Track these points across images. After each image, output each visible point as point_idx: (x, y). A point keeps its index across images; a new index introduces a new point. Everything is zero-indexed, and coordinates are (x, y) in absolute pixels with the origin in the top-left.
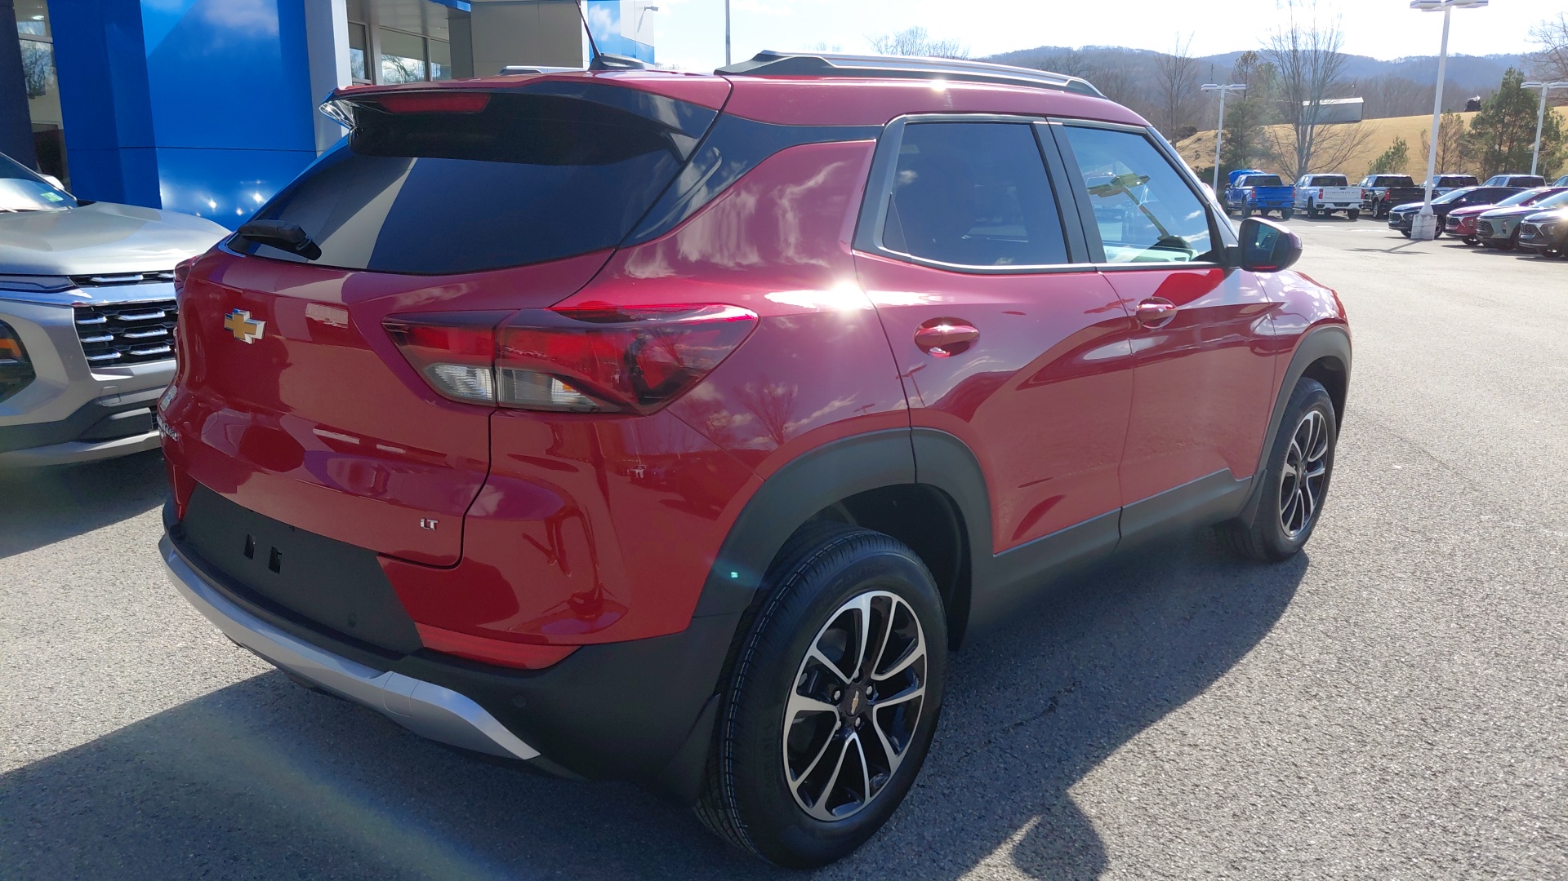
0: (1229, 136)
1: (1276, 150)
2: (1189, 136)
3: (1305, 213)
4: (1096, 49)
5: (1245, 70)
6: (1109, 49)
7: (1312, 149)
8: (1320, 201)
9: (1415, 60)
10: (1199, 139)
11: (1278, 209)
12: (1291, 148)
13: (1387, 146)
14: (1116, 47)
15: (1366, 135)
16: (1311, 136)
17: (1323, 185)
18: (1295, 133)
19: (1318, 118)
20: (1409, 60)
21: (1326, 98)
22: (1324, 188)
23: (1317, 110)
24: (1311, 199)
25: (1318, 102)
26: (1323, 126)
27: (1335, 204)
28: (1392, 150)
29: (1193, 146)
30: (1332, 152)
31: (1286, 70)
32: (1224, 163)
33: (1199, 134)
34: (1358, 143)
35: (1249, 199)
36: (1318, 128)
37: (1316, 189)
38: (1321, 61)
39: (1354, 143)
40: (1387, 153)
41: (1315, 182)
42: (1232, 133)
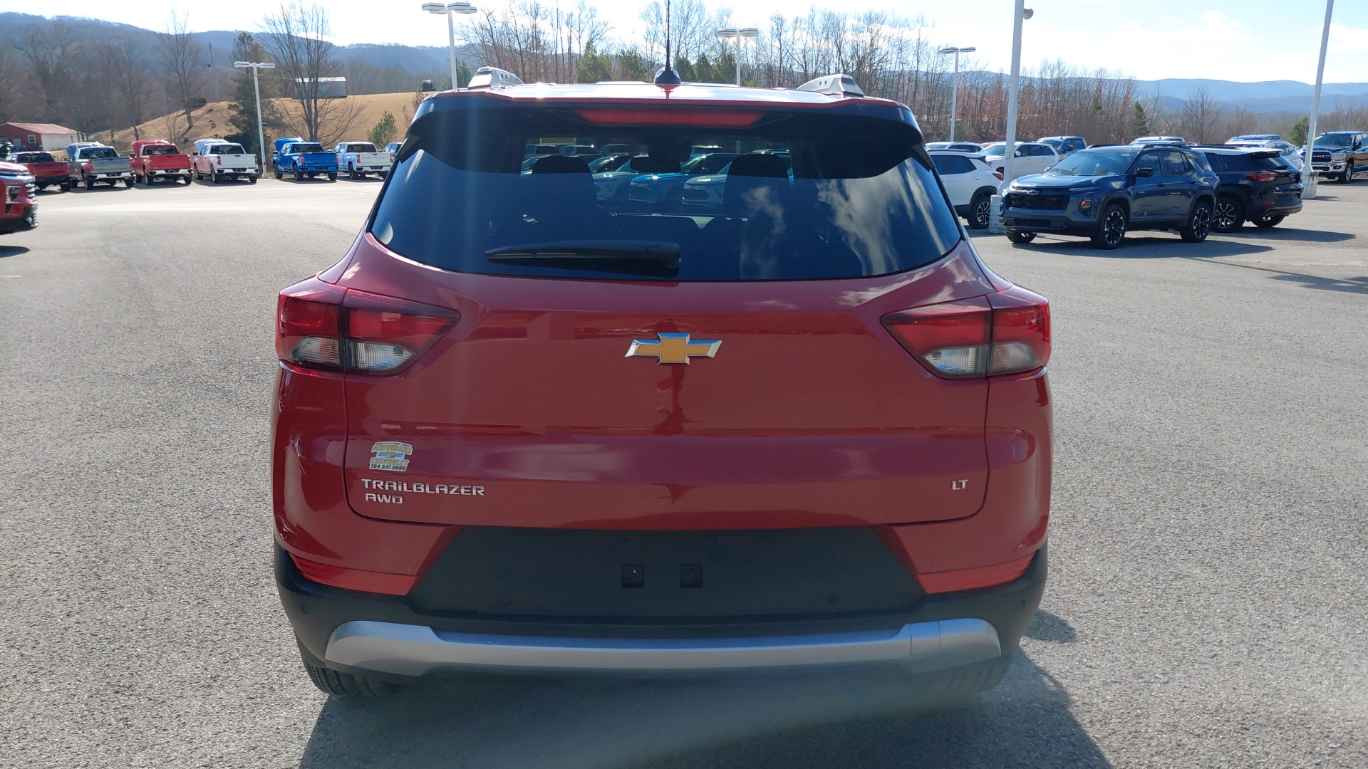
0: (242, 108)
1: (286, 120)
2: (200, 106)
3: (348, 175)
4: (71, 19)
5: (244, 49)
6: (86, 21)
7: (319, 120)
8: (359, 165)
9: (365, 47)
10: (211, 110)
11: (325, 173)
12: (301, 119)
13: (378, 119)
14: (92, 19)
15: (361, 109)
16: (316, 109)
17: (359, 152)
18: (301, 106)
19: (318, 94)
20: (359, 47)
21: (322, 77)
22: (361, 154)
23: (317, 87)
24: (350, 163)
25: (317, 79)
26: (324, 100)
27: (372, 167)
28: (383, 122)
29: (206, 116)
30: (336, 122)
31: (285, 52)
32: (241, 132)
33: (209, 105)
34: (356, 115)
35: (299, 164)
36: (320, 102)
37: (352, 156)
38: (313, 45)
39: (352, 115)
40: (380, 124)
41: (351, 149)
42: (243, 104)
